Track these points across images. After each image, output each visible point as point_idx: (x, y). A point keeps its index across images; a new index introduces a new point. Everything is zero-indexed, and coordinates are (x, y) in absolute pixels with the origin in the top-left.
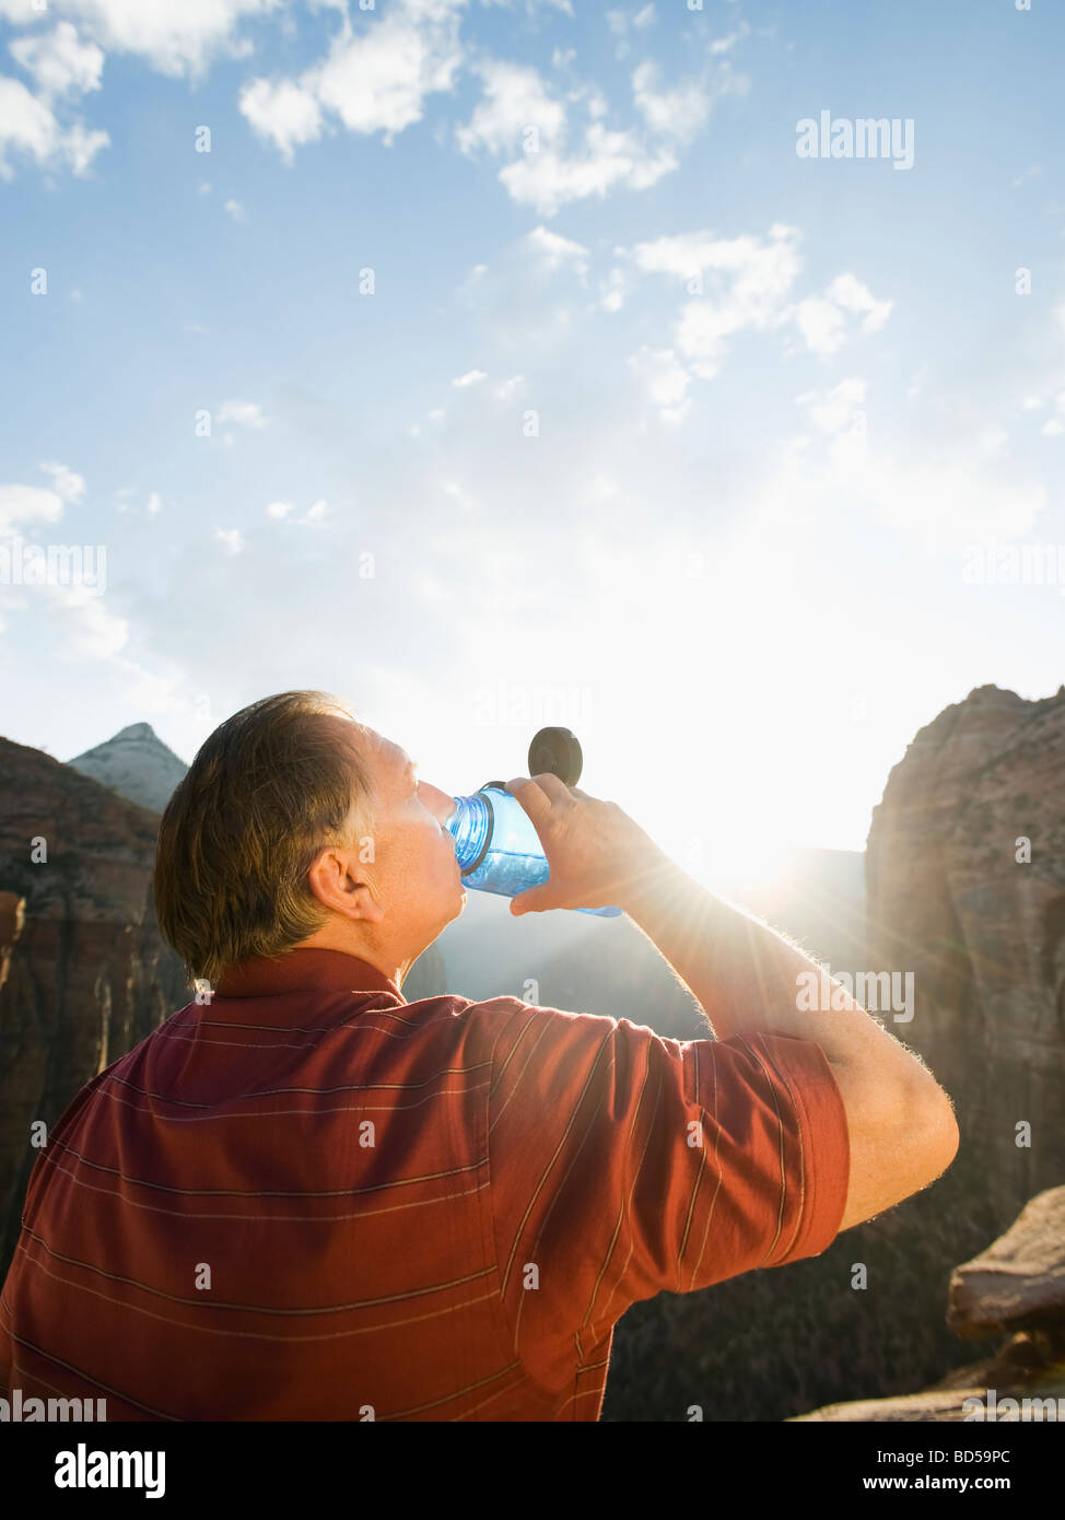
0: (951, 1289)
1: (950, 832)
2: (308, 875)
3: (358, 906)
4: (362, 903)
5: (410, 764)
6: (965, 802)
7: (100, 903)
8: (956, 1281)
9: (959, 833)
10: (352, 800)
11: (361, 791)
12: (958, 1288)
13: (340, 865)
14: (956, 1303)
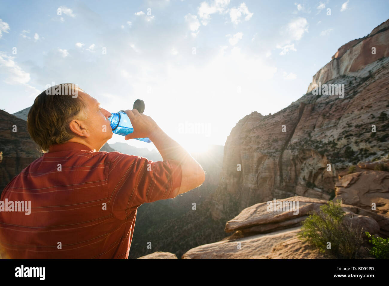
0: (226, 225)
1: (243, 143)
2: (69, 125)
3: (83, 133)
4: (84, 133)
5: (98, 103)
6: (247, 136)
7: (28, 153)
8: (227, 224)
9: (244, 143)
10: (81, 109)
11: (84, 108)
12: (227, 225)
13: (78, 124)
14: (226, 227)
